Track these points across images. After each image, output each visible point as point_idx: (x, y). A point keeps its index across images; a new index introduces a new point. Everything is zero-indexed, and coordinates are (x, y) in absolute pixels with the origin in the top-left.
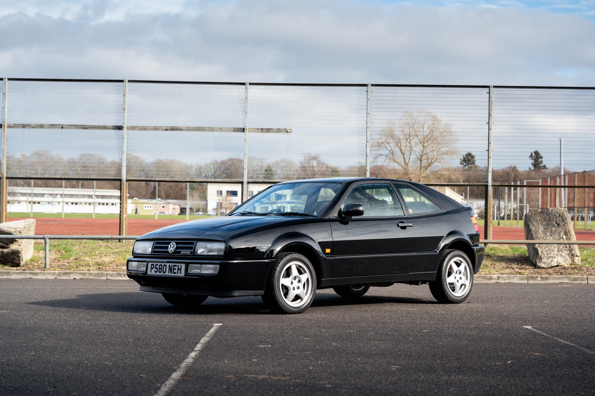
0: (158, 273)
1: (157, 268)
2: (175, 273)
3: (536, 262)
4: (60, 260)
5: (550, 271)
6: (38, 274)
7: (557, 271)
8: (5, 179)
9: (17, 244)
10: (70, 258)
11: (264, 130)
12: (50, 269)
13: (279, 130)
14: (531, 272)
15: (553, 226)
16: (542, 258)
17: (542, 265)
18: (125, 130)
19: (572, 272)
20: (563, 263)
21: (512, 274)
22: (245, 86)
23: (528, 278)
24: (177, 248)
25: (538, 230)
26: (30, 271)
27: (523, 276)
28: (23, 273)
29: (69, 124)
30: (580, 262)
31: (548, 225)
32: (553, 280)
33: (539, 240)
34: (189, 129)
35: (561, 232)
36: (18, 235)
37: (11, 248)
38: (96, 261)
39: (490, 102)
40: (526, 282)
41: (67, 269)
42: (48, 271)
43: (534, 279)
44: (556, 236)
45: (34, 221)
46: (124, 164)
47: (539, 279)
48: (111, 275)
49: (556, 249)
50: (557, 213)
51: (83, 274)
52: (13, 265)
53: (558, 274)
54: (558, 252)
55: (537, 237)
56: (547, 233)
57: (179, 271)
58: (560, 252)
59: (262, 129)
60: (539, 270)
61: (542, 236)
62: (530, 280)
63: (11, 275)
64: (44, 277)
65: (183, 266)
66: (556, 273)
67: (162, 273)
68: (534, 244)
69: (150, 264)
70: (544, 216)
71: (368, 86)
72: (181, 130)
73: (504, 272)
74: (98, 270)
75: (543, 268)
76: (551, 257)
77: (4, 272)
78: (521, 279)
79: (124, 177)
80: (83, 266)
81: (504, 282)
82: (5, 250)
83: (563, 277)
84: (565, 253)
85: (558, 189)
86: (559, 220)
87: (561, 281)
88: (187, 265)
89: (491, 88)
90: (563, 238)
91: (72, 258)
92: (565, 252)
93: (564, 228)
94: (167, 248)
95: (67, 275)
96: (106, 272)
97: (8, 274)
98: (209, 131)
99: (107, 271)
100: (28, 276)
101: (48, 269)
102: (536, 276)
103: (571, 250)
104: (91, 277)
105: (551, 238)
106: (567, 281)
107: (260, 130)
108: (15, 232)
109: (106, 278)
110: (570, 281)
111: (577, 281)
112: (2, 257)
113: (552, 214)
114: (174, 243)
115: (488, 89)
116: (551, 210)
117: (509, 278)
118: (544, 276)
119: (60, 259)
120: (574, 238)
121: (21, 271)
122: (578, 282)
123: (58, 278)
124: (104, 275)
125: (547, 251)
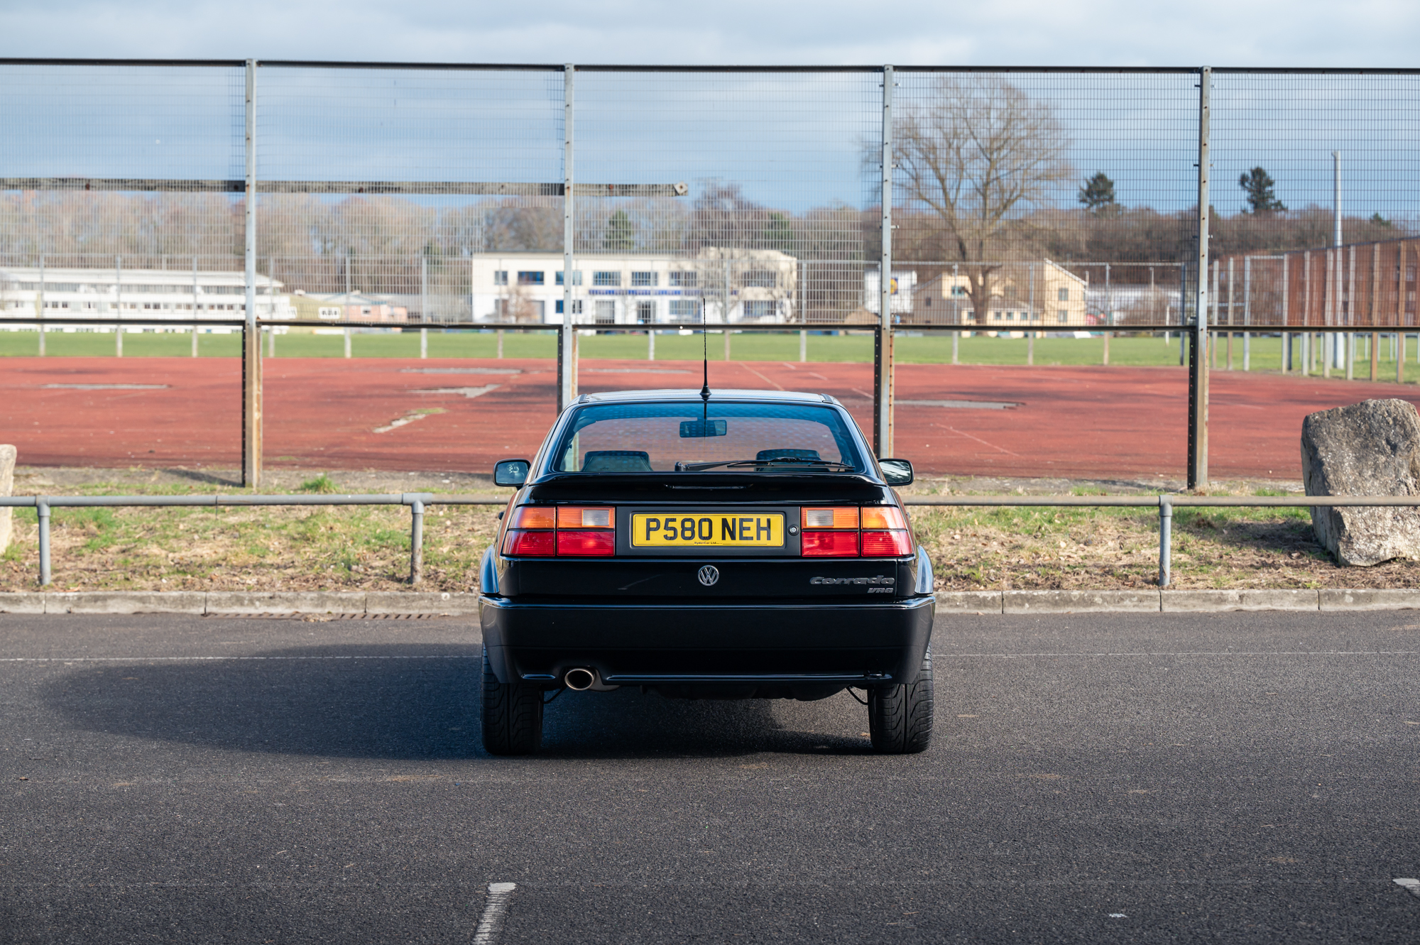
3: (1338, 550)
4: (83, 555)
5: (1376, 574)
6: (21, 601)
7: (1395, 576)
10: (108, 547)
11: (615, 189)
12: (52, 587)
13: (653, 190)
14: (1326, 577)
15: (1379, 452)
16: (1354, 540)
17: (1355, 558)
18: (252, 191)
20: (1407, 552)
21: (1277, 586)
22: (563, 73)
23: (1319, 598)
25: (1341, 463)
26: (1, 594)
27: (1307, 591)
29: (104, 177)
31: (1367, 446)
32: (1386, 603)
33: (1346, 493)
34: (418, 188)
35: (1402, 466)
38: (177, 555)
39: (1204, 111)
40: (1314, 608)
41: (99, 585)
42: (49, 594)
43: (1336, 600)
44: (1390, 481)
45: (11, 452)
47: (1349, 599)
48: (216, 601)
49: (1389, 515)
50: (1390, 415)
51: (142, 600)
53: (1398, 583)
54: (1395, 523)
55: (1341, 488)
56: (1365, 470)
58: (1401, 522)
59: (610, 187)
60: (1348, 574)
61: (1352, 478)
62: (1326, 603)
64: (38, 610)
66: (1392, 581)
68: (1333, 506)
70: (1356, 422)
71: (886, 72)
72: (397, 190)
73: (1256, 581)
74: (181, 587)
75: (1358, 567)
76: (1376, 536)
78: (1302, 601)
79: (253, 315)
80: (141, 574)
81: (1255, 608)
83: (1412, 594)
84: (1413, 524)
86: (1396, 435)
87: (1408, 604)
89: (1205, 73)
90: (1406, 485)
91: (114, 549)
92: (1413, 521)
93: (1408, 457)
95: (99, 603)
96: (204, 594)
98: (470, 192)
99: (206, 591)
101: (49, 586)
102: (1340, 590)
104: (162, 609)
105: (1376, 483)
107: (604, 189)
109: (202, 610)
113: (1377, 418)
115: (1198, 76)
116: (1372, 405)
117: (1271, 598)
118: (1362, 591)
119: (84, 551)
123: (75, 610)
124: (196, 601)
125: (1365, 520)
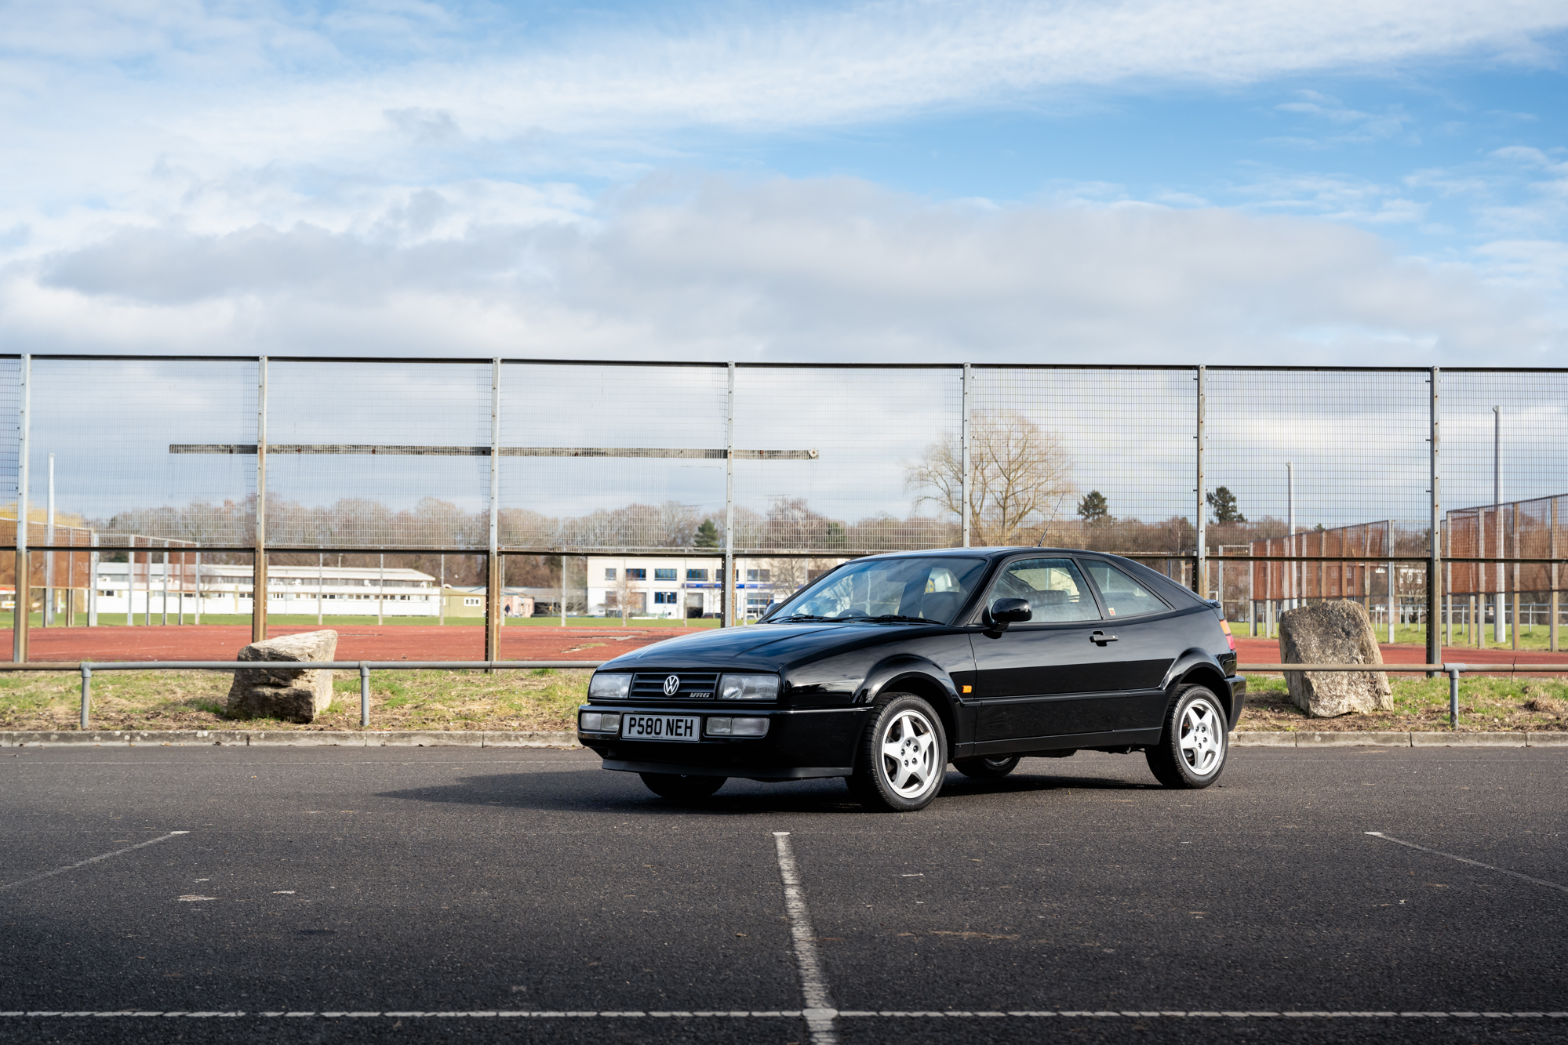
0: (645, 736)
1: (642, 726)
2: (681, 735)
3: (1308, 707)
5: (1337, 722)
6: (348, 738)
7: (1351, 723)
8: (262, 551)
9: (305, 679)
10: (404, 705)
11: (764, 454)
12: (371, 728)
13: (793, 454)
14: (1301, 725)
15: (1337, 637)
16: (1320, 698)
17: (1321, 712)
18: (496, 454)
19: (1379, 724)
20: (1359, 708)
21: (1264, 729)
22: (727, 369)
23: (1296, 738)
24: (681, 686)
25: (1309, 645)
26: (333, 732)
27: (1286, 733)
28: (320, 735)
29: (386, 445)
30: (1392, 705)
31: (1328, 633)
32: (1345, 741)
33: (1312, 662)
34: (619, 453)
35: (1354, 647)
36: (308, 662)
37: (294, 687)
38: (457, 710)
39: (1200, 397)
40: (1293, 744)
41: (405, 727)
42: (369, 732)
43: (1308, 739)
44: (1345, 656)
45: (335, 634)
46: (494, 521)
47: (1318, 739)
48: (490, 738)
49: (1345, 681)
50: (1344, 612)
51: (437, 736)
52: (299, 720)
53: (1353, 728)
54: (1350, 687)
55: (1309, 659)
56: (1327, 650)
57: (688, 731)
58: (1354, 687)
59: (761, 452)
60: (1317, 722)
61: (1317, 656)
62: (1301, 742)
63: (296, 738)
64: (361, 744)
65: (697, 721)
66: (1349, 727)
67: (653, 734)
68: (1303, 671)
69: (627, 718)
70: (1319, 617)
71: (966, 368)
72: (603, 454)
73: (1249, 726)
74: (464, 728)
75: (1323, 718)
76: (1336, 697)
77: (283, 734)
78: (1283, 740)
79: (494, 547)
80: (433, 720)
81: (1250, 744)
82: (283, 692)
83: (1364, 735)
84: (1363, 688)
85: (1286, 563)
86: (1349, 625)
87: (1361, 743)
88: (704, 719)
89: (1201, 370)
90: (1357, 661)
91: (408, 706)
92: (1363, 686)
93: (1358, 640)
94: (661, 686)
95: (405, 739)
96: (481, 733)
97: (291, 737)
98: (658, 456)
99: (483, 730)
100: (331, 741)
102: (1311, 732)
103: (1374, 683)
104: (451, 743)
105: (1335, 659)
106: (1371, 742)
107: (756, 454)
108: (301, 655)
109: (480, 744)
110: (1377, 742)
111: (1391, 741)
112: (276, 705)
113: (1334, 613)
114: (675, 677)
115: (1195, 372)
116: (1330, 604)
117: (1261, 738)
118: (1327, 733)
119: (386, 707)
120: (1379, 660)
121: (315, 732)
122: (1392, 744)
123: (388, 744)
124: (476, 738)
125: (1328, 685)
